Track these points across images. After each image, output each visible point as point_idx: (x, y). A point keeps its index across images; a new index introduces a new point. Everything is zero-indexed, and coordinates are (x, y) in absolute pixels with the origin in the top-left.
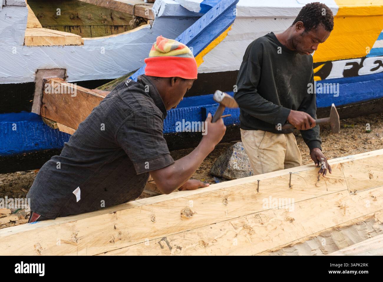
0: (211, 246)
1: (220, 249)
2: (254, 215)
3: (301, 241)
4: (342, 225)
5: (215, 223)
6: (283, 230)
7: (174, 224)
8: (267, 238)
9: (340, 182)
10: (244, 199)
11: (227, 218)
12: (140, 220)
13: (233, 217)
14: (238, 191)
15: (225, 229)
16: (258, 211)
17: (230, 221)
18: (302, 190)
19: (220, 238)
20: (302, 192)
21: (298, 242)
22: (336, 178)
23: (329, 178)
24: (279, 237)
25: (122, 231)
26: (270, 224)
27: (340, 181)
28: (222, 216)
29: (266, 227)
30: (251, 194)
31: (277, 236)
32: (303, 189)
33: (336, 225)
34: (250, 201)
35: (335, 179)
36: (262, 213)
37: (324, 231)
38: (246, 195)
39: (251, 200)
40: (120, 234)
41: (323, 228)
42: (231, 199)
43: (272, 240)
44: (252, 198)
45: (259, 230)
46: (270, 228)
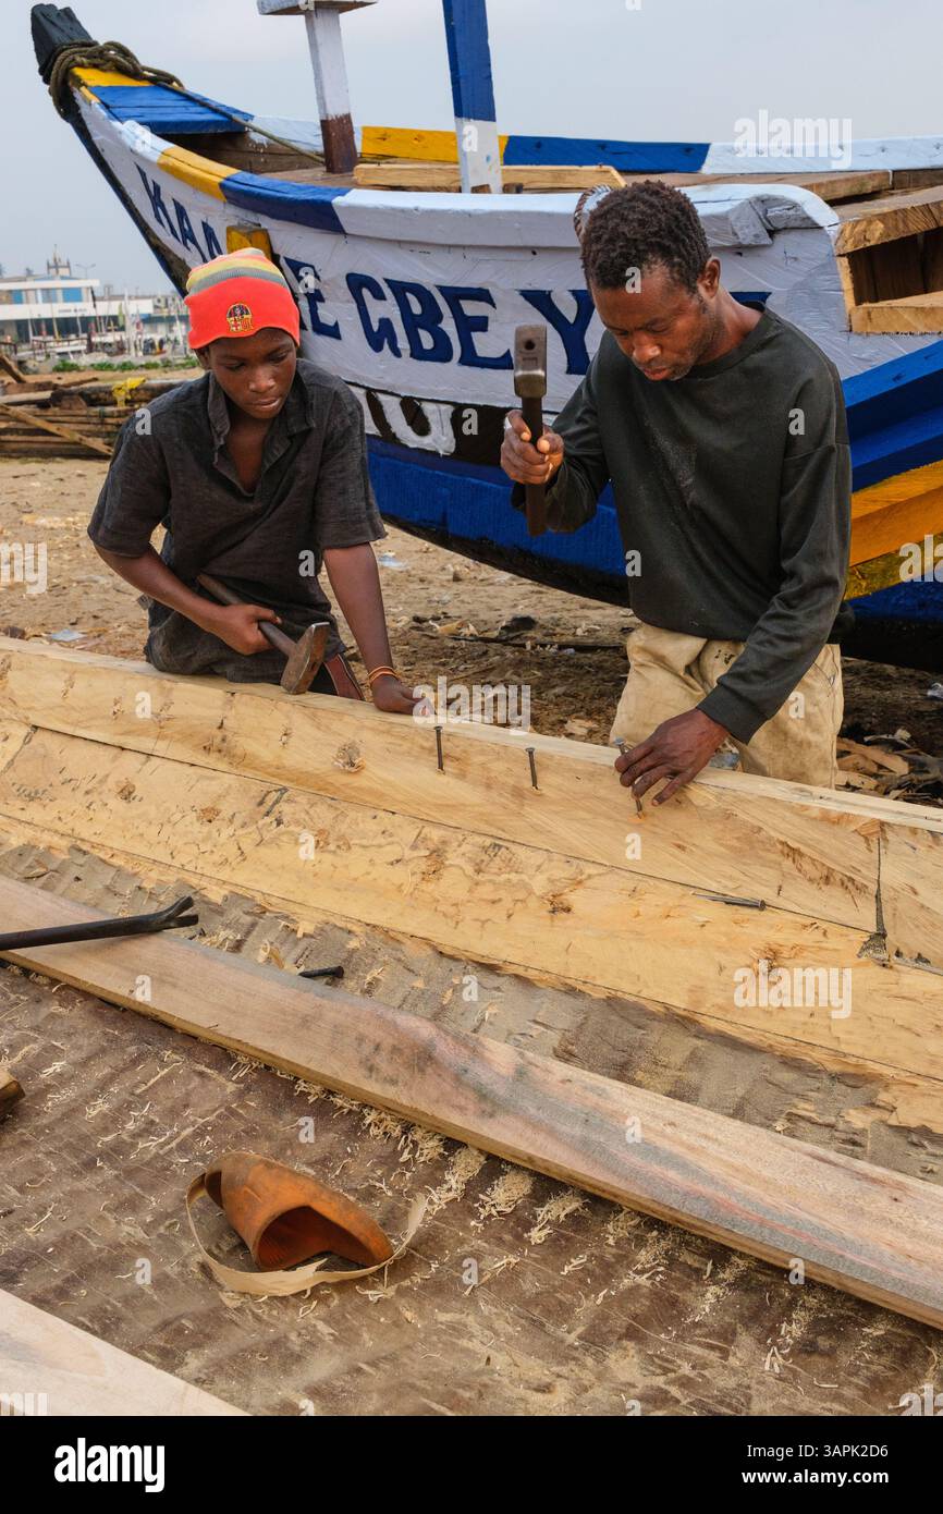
0: (330, 852)
1: (336, 867)
2: (488, 841)
3: (531, 974)
4: (713, 1024)
5: (393, 813)
6: (509, 916)
7: (318, 769)
8: (452, 910)
9: (847, 888)
10: (488, 786)
11: (428, 814)
12: (265, 729)
13: (445, 821)
14: (482, 759)
15: (391, 835)
16: (512, 839)
17: (424, 824)
18: (679, 846)
19: (364, 847)
20: (677, 852)
21: (520, 971)
22: (837, 868)
23: (801, 855)
24: (482, 927)
25: (229, 735)
26: (494, 884)
27: (850, 884)
28: (419, 804)
29: (477, 884)
30: (511, 781)
31: (480, 924)
32: (680, 843)
33: (683, 1006)
34: (502, 800)
35: (829, 868)
36: (513, 848)
37: (627, 997)
38: (500, 779)
39: (507, 799)
40: (224, 740)
41: (633, 989)
42: (456, 771)
43: (457, 923)
44: (513, 795)
45: (453, 883)
46: (486, 891)
